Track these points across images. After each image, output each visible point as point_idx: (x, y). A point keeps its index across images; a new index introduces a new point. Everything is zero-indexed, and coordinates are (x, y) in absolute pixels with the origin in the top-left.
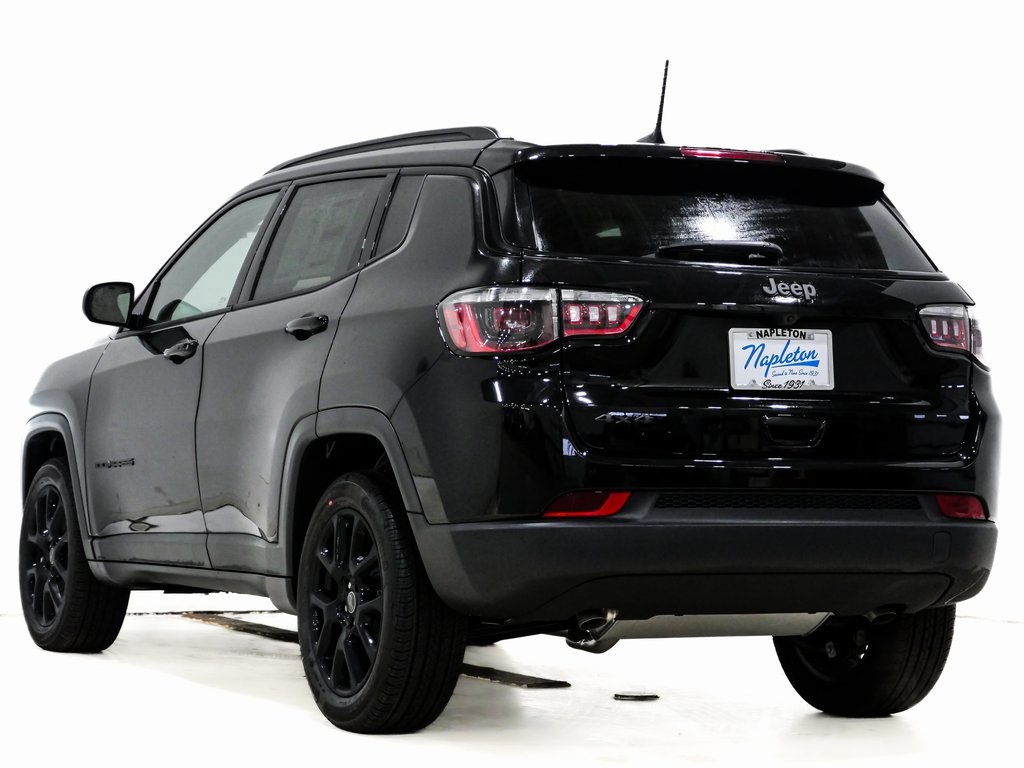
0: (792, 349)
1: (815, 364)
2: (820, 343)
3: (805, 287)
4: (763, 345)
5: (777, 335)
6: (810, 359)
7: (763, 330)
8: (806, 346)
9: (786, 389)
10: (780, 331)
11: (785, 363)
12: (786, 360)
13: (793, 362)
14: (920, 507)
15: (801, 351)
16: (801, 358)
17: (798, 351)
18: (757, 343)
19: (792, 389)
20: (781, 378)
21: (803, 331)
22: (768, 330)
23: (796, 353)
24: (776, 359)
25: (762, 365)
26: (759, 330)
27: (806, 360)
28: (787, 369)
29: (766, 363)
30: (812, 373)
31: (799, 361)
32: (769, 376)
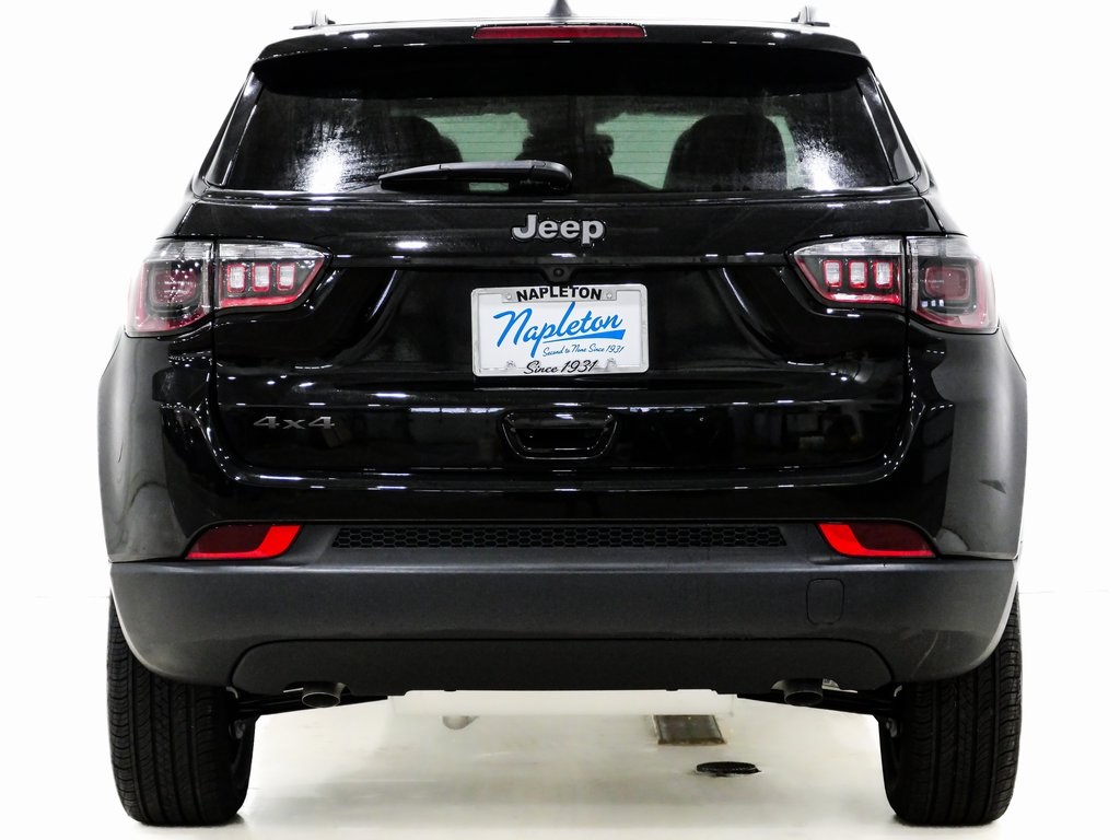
0: (578, 314)
1: (619, 335)
2: (628, 305)
3: (587, 225)
4: (529, 311)
5: (552, 295)
6: (609, 328)
7: (528, 289)
8: (601, 310)
9: (565, 373)
10: (556, 290)
11: (566, 336)
12: (568, 331)
13: (580, 334)
14: (784, 543)
15: (593, 317)
16: (593, 327)
17: (588, 317)
18: (519, 308)
19: (576, 373)
20: (556, 359)
21: (597, 287)
22: (537, 289)
23: (585, 321)
24: (553, 331)
25: (526, 339)
26: (521, 289)
27: (602, 330)
28: (569, 344)
29: (533, 337)
30: (612, 349)
31: (591, 332)
32: (539, 356)
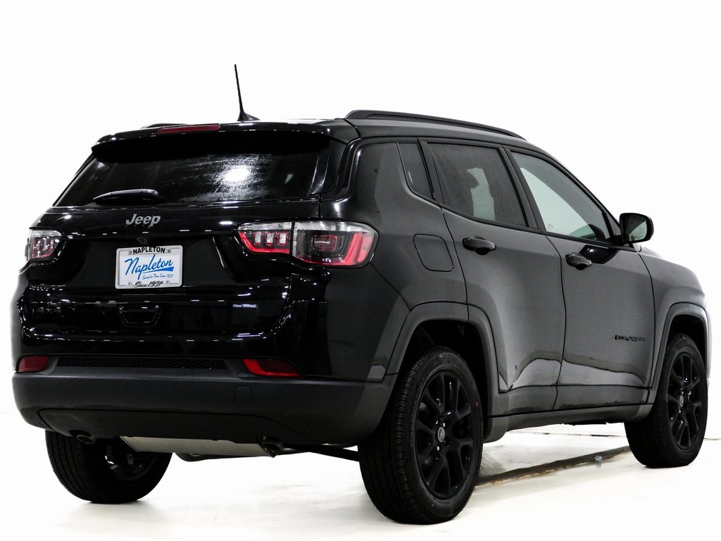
0: (156, 260)
1: (171, 269)
2: (174, 255)
4: (138, 259)
5: (147, 251)
6: (168, 266)
7: (137, 248)
8: (165, 257)
9: (150, 287)
10: (148, 248)
11: (152, 270)
12: (152, 268)
13: (157, 269)
14: (226, 368)
15: (162, 261)
16: (162, 266)
17: (160, 261)
18: (134, 257)
19: (154, 287)
20: (147, 280)
21: (163, 247)
22: (141, 248)
23: (159, 263)
24: (146, 267)
25: (136, 272)
26: (135, 249)
27: (165, 267)
28: (152, 274)
29: (139, 271)
30: (168, 276)
31: (161, 268)
32: (141, 280)
